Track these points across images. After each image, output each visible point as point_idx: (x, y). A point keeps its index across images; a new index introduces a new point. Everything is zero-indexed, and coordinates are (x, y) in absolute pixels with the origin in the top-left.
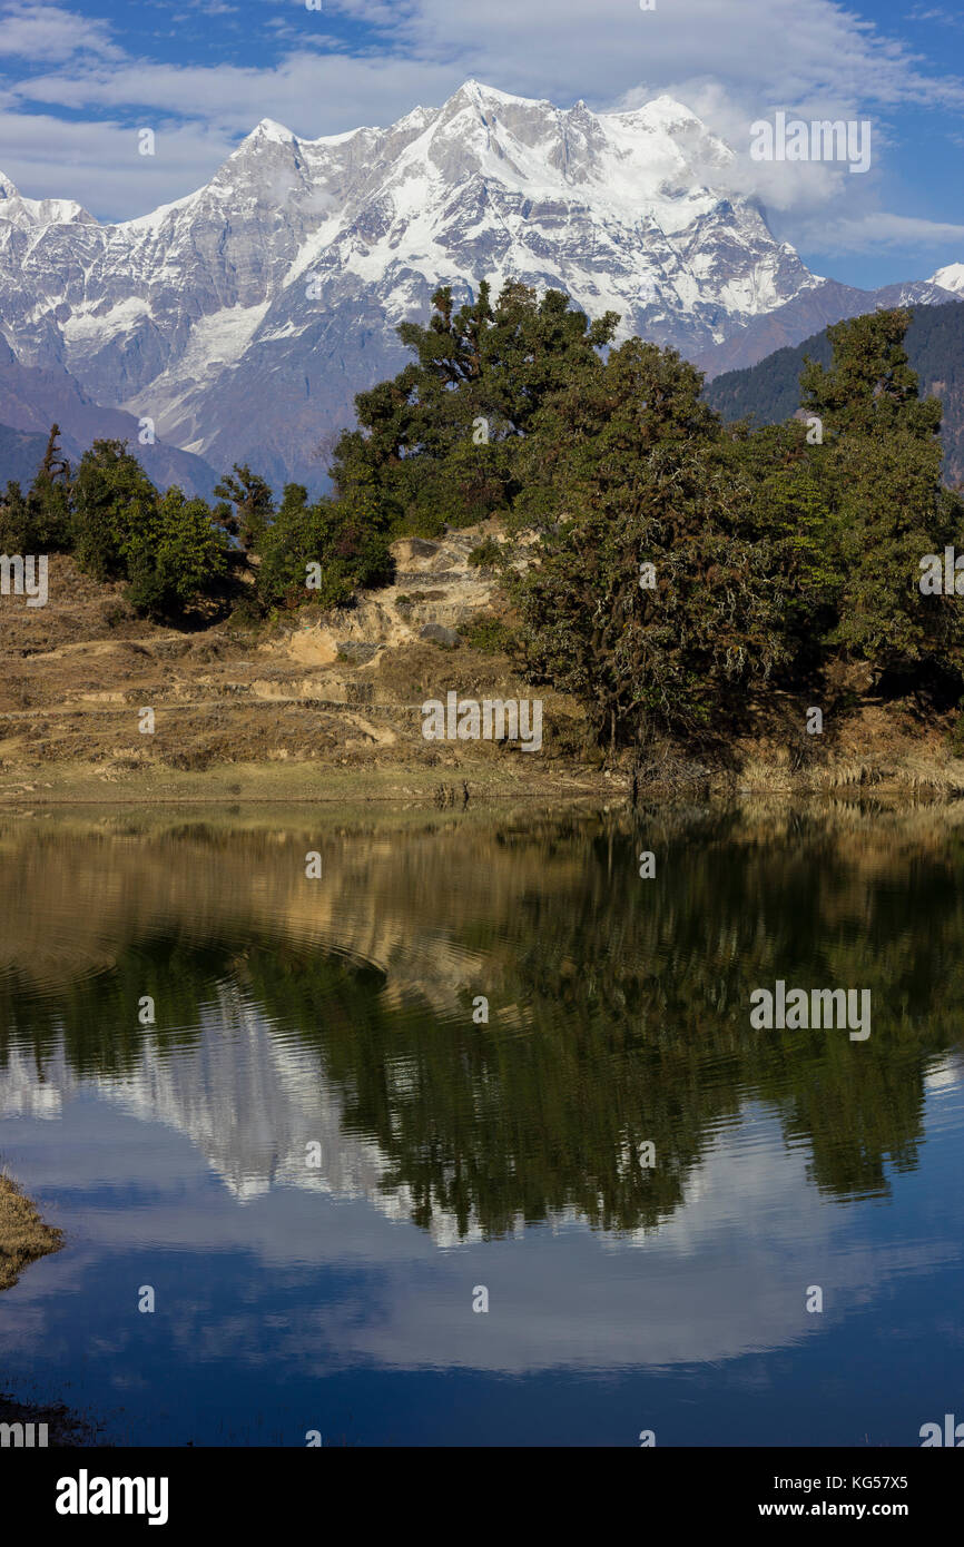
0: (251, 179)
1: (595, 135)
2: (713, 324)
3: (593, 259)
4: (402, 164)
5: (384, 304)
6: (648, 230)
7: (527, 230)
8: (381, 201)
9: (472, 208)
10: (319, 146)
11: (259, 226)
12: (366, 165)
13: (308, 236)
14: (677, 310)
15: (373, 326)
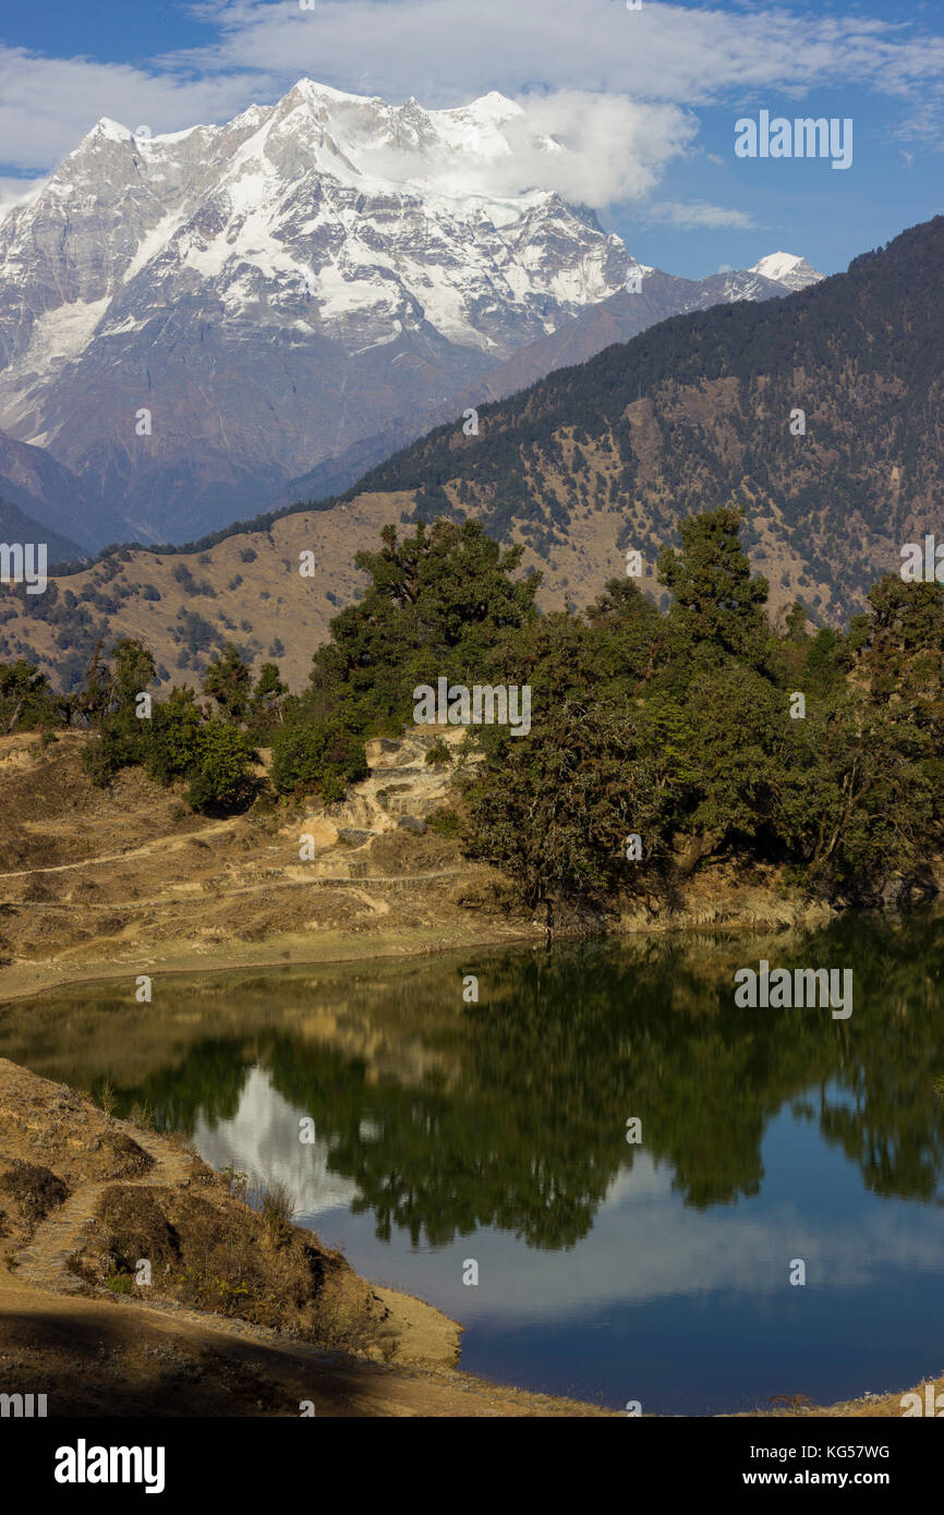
0: (90, 176)
1: (426, 130)
2: (544, 314)
3: (427, 252)
4: (238, 161)
5: (223, 299)
6: (479, 223)
7: (361, 224)
8: (219, 197)
9: (307, 203)
10: (157, 145)
11: (98, 224)
12: (203, 162)
13: (147, 232)
14: (508, 300)
15: (213, 320)
